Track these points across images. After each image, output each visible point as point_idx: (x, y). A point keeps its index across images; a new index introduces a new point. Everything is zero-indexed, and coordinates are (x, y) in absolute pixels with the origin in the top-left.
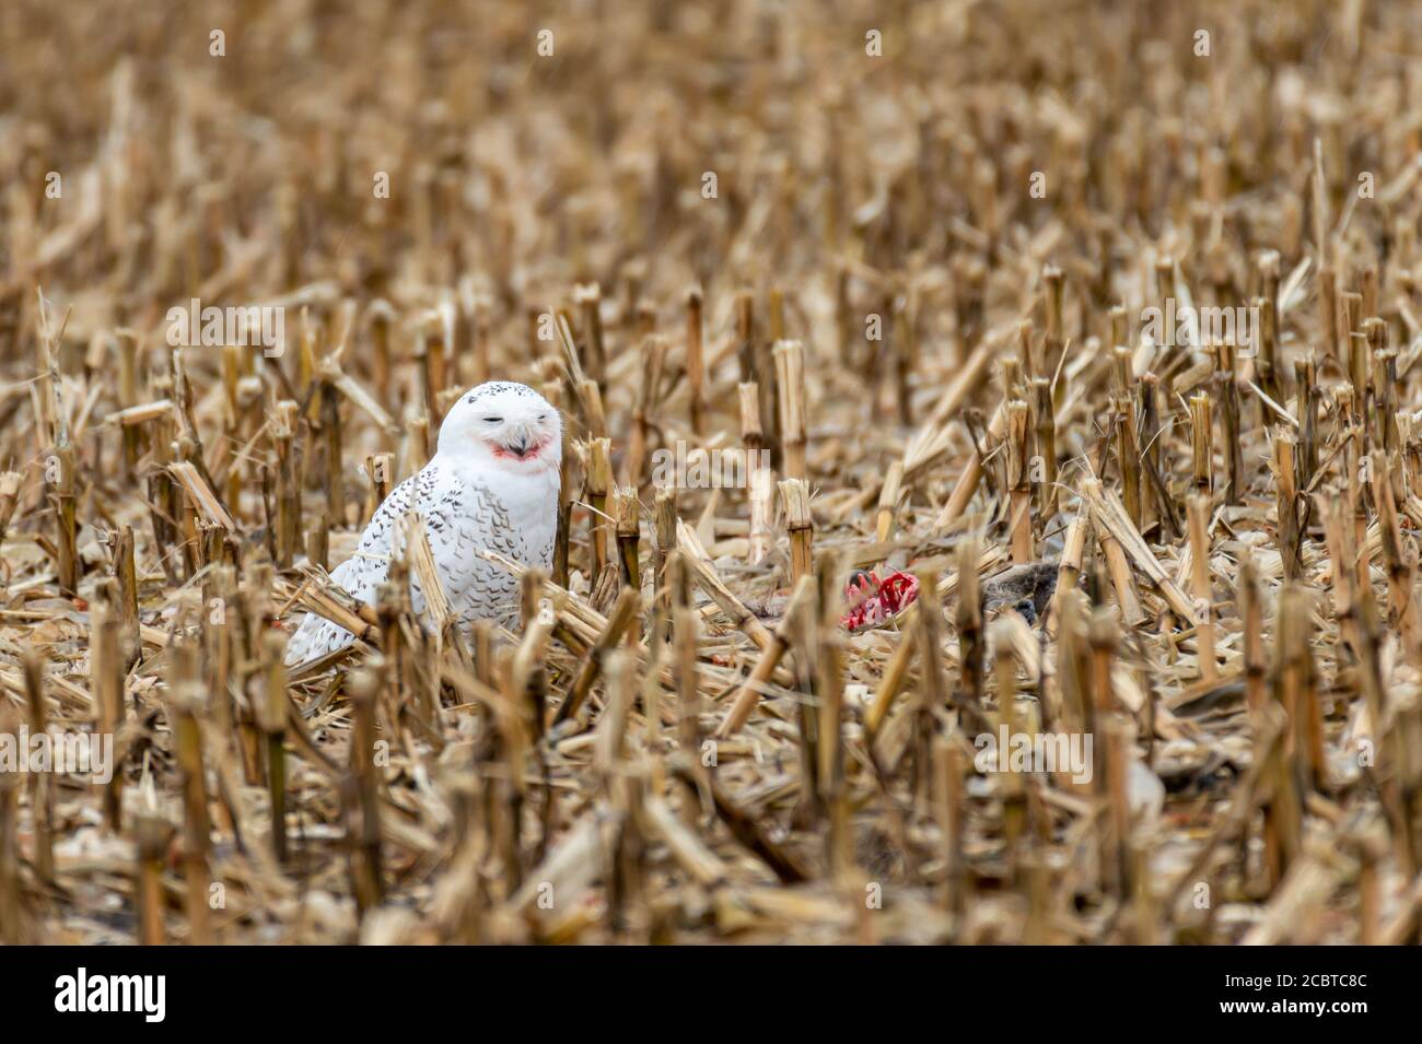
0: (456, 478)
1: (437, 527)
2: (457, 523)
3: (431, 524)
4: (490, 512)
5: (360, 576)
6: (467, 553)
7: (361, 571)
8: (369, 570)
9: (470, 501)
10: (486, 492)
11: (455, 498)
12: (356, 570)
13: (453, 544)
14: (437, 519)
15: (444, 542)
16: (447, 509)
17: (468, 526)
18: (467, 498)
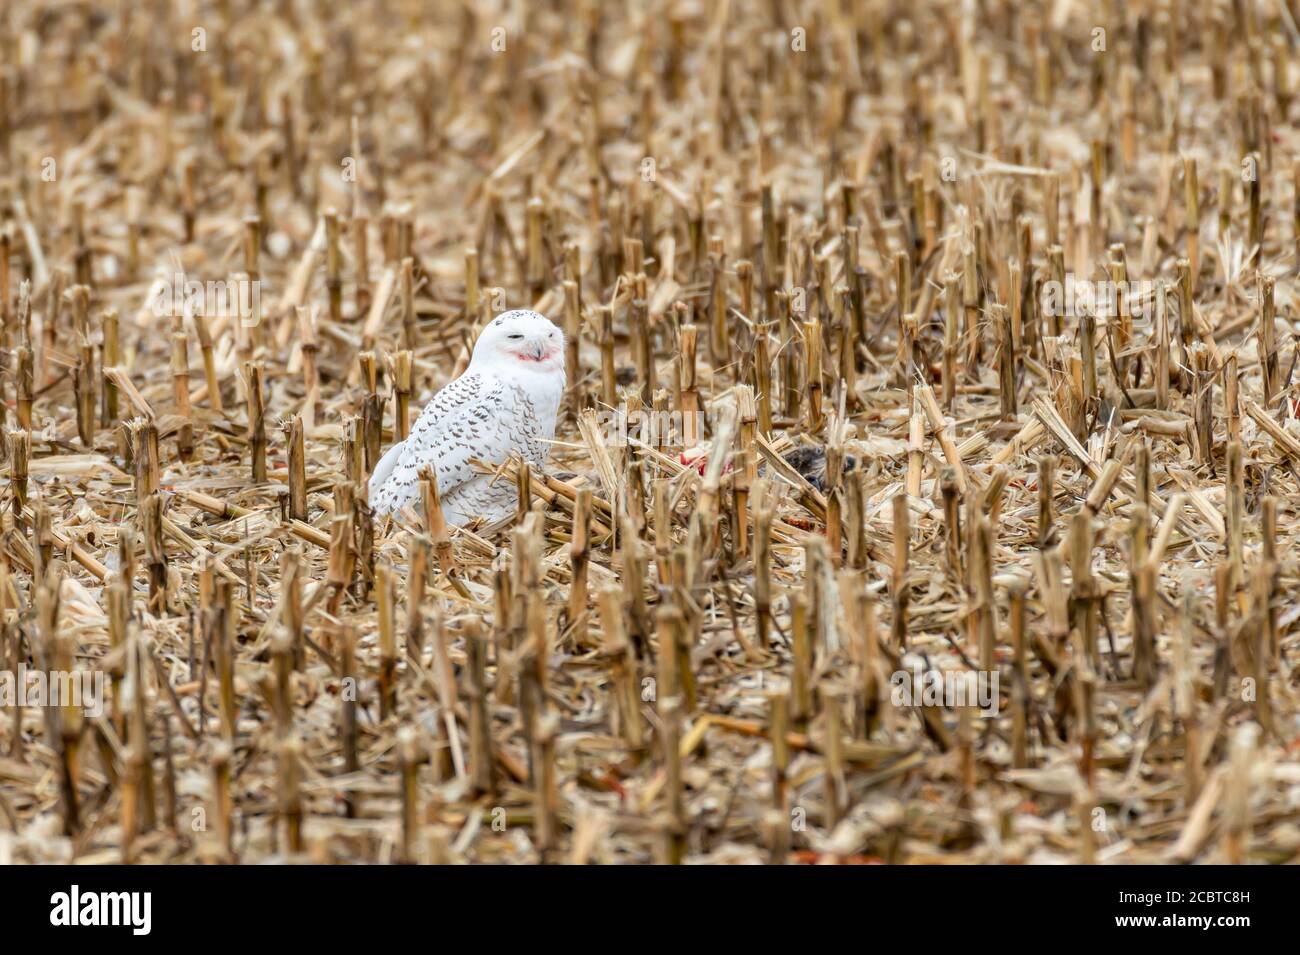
0: (496, 381)
1: (483, 417)
2: (498, 414)
3: (478, 415)
4: (522, 407)
5: (417, 454)
6: (505, 436)
7: (418, 449)
8: (425, 449)
9: (508, 397)
10: (519, 390)
11: (496, 396)
12: (413, 449)
13: (494, 430)
14: (483, 412)
15: (488, 429)
16: (491, 404)
17: (506, 416)
18: (506, 396)
